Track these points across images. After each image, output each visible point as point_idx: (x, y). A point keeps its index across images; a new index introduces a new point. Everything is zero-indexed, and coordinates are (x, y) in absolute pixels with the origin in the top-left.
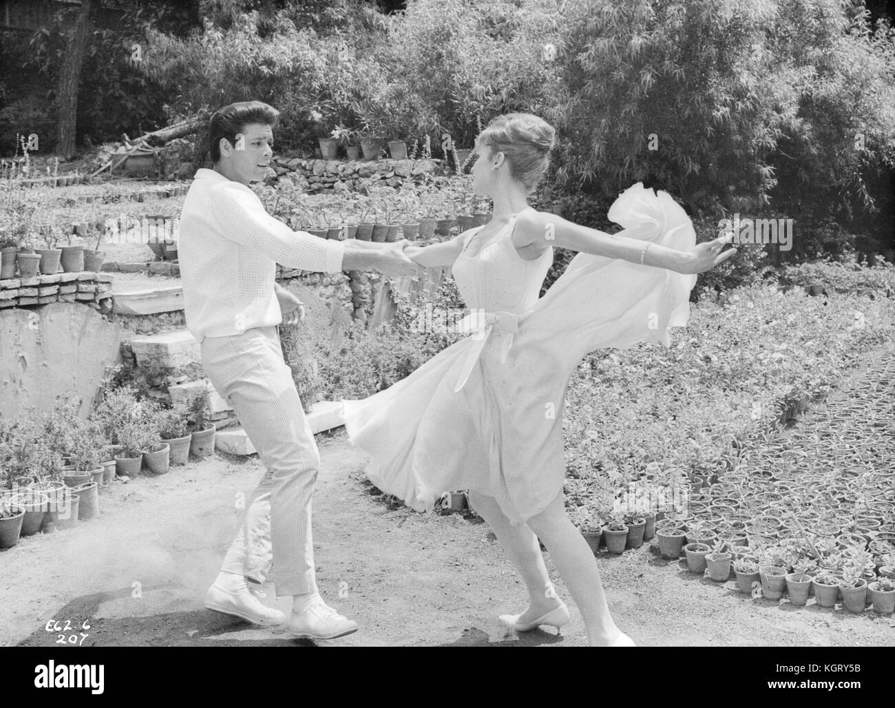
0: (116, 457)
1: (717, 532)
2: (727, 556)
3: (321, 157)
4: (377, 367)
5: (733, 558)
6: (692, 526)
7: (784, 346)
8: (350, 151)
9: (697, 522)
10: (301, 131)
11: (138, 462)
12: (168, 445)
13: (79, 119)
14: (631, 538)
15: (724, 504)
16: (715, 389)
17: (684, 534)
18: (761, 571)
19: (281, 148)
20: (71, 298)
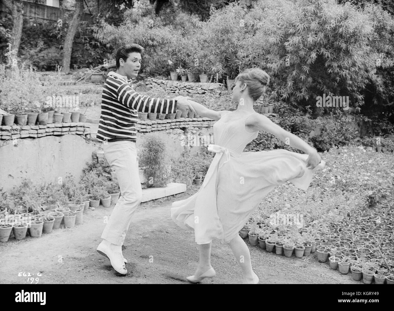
0: (89, 199)
1: (343, 253)
2: (347, 263)
3: (171, 79)
4: (194, 170)
5: (351, 265)
6: (332, 249)
7: (369, 174)
8: (183, 78)
9: (334, 248)
10: (163, 68)
11: (98, 202)
12: (111, 196)
13: (72, 58)
14: (306, 252)
15: (345, 241)
16: (338, 190)
17: (329, 252)
18: (363, 272)
19: (154, 75)
20: (74, 133)
